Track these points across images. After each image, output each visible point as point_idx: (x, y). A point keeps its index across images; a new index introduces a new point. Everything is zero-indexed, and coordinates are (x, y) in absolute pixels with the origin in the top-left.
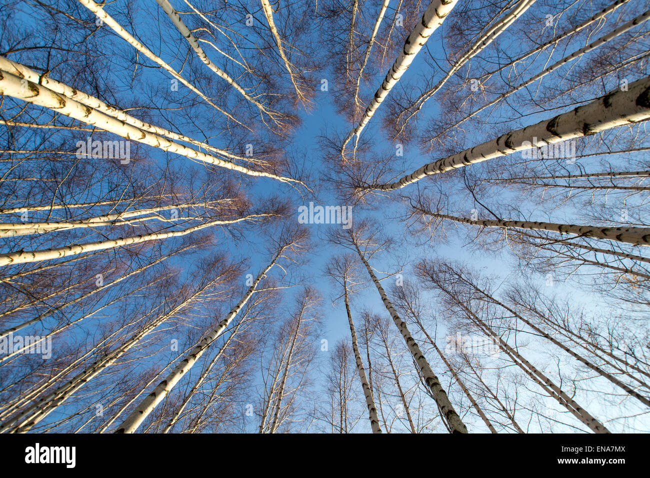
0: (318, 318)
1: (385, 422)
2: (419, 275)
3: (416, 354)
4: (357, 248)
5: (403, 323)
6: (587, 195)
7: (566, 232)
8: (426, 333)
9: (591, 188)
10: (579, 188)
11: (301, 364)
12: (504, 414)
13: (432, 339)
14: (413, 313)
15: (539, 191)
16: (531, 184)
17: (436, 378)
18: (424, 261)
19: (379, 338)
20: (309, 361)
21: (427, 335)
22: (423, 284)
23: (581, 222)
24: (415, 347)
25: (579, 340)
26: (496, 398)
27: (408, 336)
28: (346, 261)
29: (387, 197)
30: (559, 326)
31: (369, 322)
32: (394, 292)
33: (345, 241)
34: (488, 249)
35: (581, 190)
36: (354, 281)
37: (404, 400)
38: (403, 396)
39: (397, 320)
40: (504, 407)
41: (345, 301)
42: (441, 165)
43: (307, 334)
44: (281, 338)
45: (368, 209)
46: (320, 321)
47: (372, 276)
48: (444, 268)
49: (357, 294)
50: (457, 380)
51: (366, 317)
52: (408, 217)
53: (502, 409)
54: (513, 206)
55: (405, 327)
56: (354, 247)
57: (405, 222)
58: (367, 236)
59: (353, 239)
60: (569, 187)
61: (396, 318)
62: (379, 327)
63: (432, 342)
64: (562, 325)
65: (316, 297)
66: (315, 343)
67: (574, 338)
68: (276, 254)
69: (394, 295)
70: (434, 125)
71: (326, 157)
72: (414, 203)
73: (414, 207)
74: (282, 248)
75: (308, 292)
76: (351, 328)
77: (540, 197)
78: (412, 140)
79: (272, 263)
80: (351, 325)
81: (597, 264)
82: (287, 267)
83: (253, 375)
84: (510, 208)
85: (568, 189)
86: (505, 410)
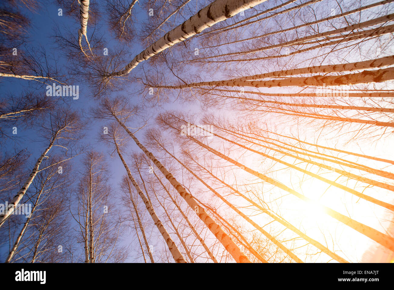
0: (104, 169)
1: (160, 203)
2: (159, 124)
3: (159, 166)
4: (116, 117)
5: (150, 153)
6: (224, 65)
7: (212, 85)
8: (169, 153)
9: (225, 62)
10: (221, 62)
11: (103, 199)
12: (208, 173)
13: (172, 155)
14: (161, 145)
15: (207, 65)
16: (203, 62)
17: (170, 174)
18: (160, 115)
19: (145, 165)
20: (107, 196)
21: (170, 154)
22: (162, 128)
23: (225, 79)
24: (158, 163)
25: (229, 132)
26: (205, 169)
27: (154, 159)
28: (112, 127)
29: (126, 80)
30: (222, 129)
31: (137, 159)
32: (147, 137)
33: (106, 115)
34: (190, 101)
35: (222, 63)
36: (121, 138)
37: (166, 189)
38: (165, 188)
39: (147, 152)
40: (208, 171)
41: (118, 152)
42: (143, 55)
43: (98, 181)
44: (81, 191)
45: (116, 91)
46: (106, 170)
47: (129, 132)
48: (171, 116)
49: (125, 145)
50: (187, 169)
51: (135, 156)
52: (143, 90)
53: (207, 172)
54: (197, 75)
55: (152, 155)
56: (113, 117)
57: (142, 95)
58: (121, 108)
59: (112, 112)
60: (218, 62)
61: (146, 152)
62: (144, 159)
63: (173, 156)
64: (223, 128)
65: (98, 156)
66: (108, 184)
67: (228, 132)
68: (53, 138)
69: (148, 139)
70: (146, 27)
71: (69, 55)
72: (145, 82)
73: (145, 84)
74: (56, 132)
75: (91, 156)
76: (125, 166)
77: (207, 68)
78: (133, 38)
79: (50, 146)
80: (125, 165)
81: (231, 97)
82: (66, 145)
83: (67, 223)
84: (196, 76)
85: (218, 63)
86: (208, 172)
